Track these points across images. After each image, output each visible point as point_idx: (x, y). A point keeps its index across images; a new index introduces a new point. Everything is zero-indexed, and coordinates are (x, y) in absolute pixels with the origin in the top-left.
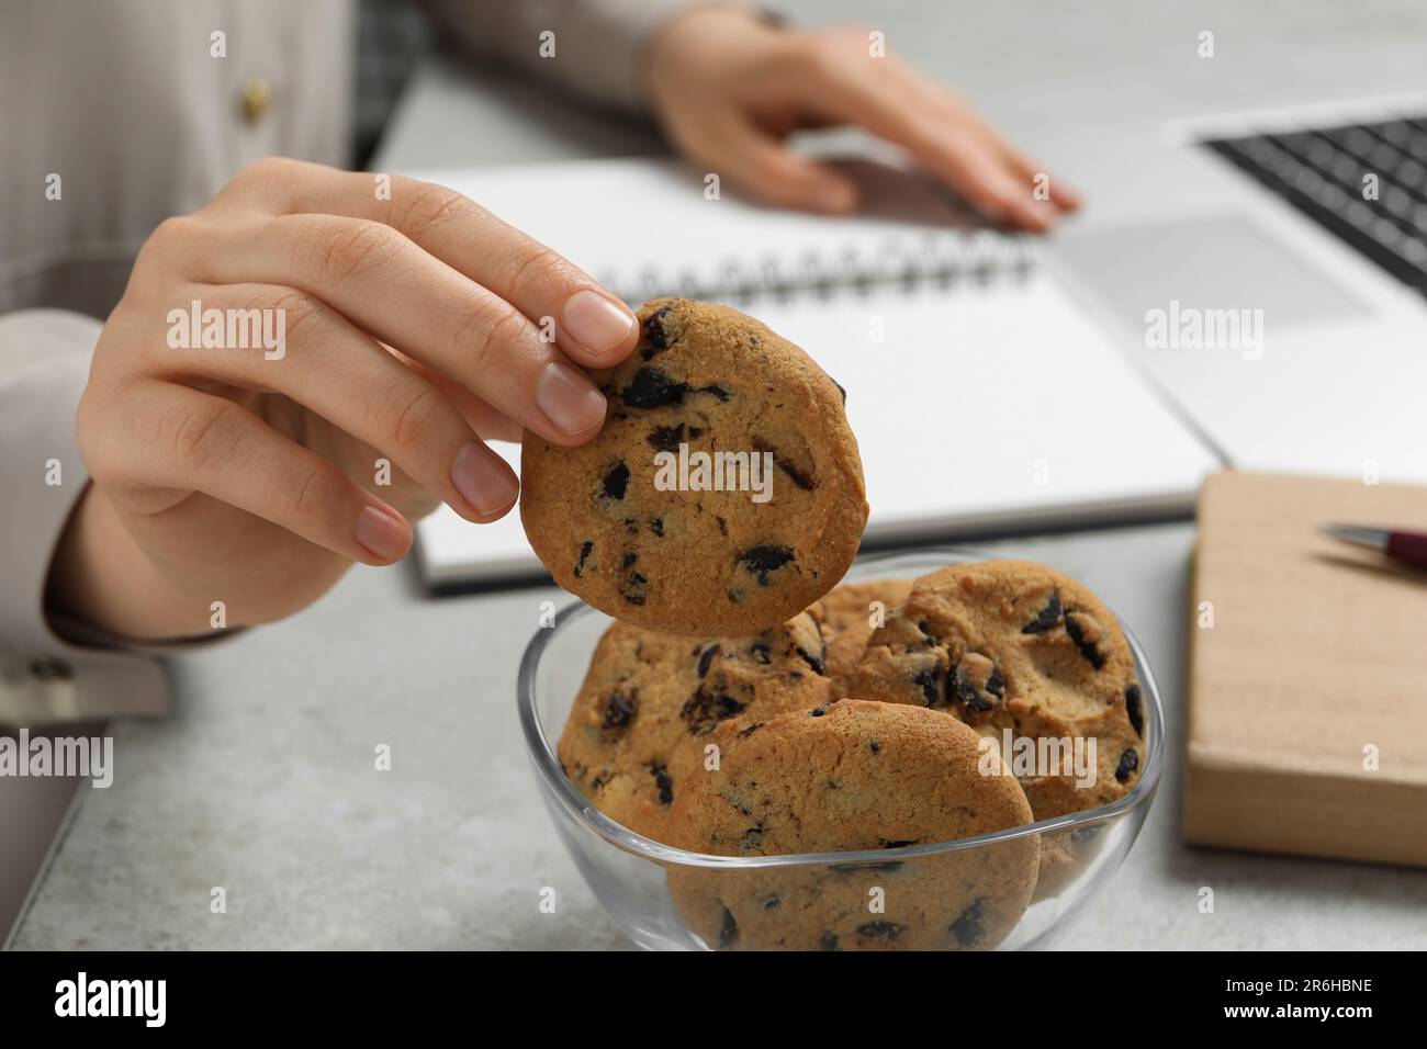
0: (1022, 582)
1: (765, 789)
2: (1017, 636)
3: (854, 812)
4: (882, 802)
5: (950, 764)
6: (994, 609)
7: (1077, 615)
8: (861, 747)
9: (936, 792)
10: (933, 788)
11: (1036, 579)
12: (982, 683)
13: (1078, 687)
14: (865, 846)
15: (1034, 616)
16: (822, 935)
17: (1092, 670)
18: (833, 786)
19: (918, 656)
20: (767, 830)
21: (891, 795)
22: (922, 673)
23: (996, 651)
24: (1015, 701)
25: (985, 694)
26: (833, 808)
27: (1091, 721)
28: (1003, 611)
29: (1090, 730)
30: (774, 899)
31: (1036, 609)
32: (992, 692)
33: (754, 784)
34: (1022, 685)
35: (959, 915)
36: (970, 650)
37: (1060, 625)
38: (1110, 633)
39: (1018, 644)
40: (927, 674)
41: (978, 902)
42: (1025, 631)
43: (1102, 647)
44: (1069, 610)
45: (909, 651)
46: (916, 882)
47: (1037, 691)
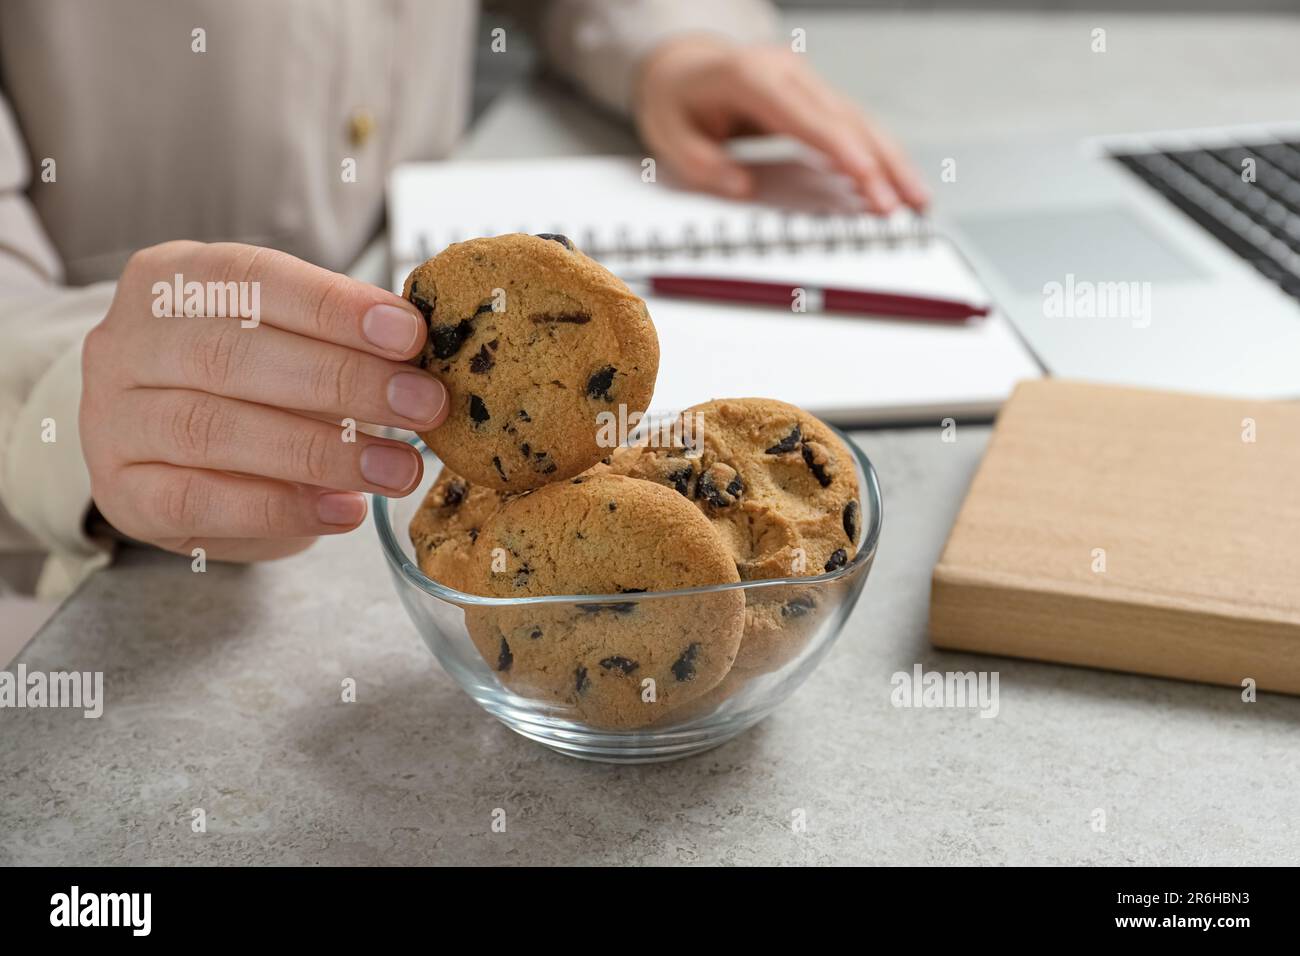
0: (770, 414)
1: (530, 536)
2: (760, 454)
3: (595, 558)
4: (616, 551)
5: (671, 526)
6: (744, 432)
7: (813, 444)
8: (602, 506)
9: (658, 547)
10: (656, 543)
11: (782, 413)
12: (723, 485)
13: (806, 499)
14: (604, 590)
15: (776, 441)
16: (576, 667)
17: (820, 486)
18: (580, 536)
19: (675, 460)
20: (533, 571)
21: (623, 547)
22: (676, 472)
23: (741, 464)
24: (749, 502)
25: (724, 493)
26: (579, 554)
27: (810, 524)
28: (750, 434)
29: (809, 533)
30: (537, 631)
31: (780, 436)
32: (731, 493)
33: (523, 532)
34: (758, 491)
35: (678, 658)
36: (720, 461)
37: (797, 449)
38: (838, 461)
39: (760, 461)
40: (679, 473)
41: (692, 646)
42: (768, 452)
43: (828, 470)
44: (808, 440)
45: (668, 456)
46: (645, 625)
47: (770, 497)
